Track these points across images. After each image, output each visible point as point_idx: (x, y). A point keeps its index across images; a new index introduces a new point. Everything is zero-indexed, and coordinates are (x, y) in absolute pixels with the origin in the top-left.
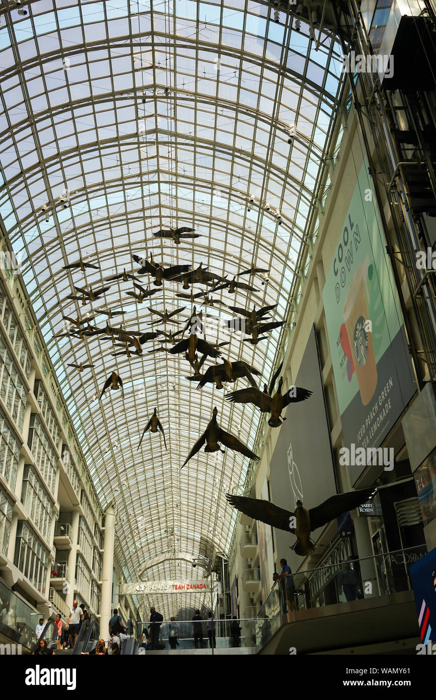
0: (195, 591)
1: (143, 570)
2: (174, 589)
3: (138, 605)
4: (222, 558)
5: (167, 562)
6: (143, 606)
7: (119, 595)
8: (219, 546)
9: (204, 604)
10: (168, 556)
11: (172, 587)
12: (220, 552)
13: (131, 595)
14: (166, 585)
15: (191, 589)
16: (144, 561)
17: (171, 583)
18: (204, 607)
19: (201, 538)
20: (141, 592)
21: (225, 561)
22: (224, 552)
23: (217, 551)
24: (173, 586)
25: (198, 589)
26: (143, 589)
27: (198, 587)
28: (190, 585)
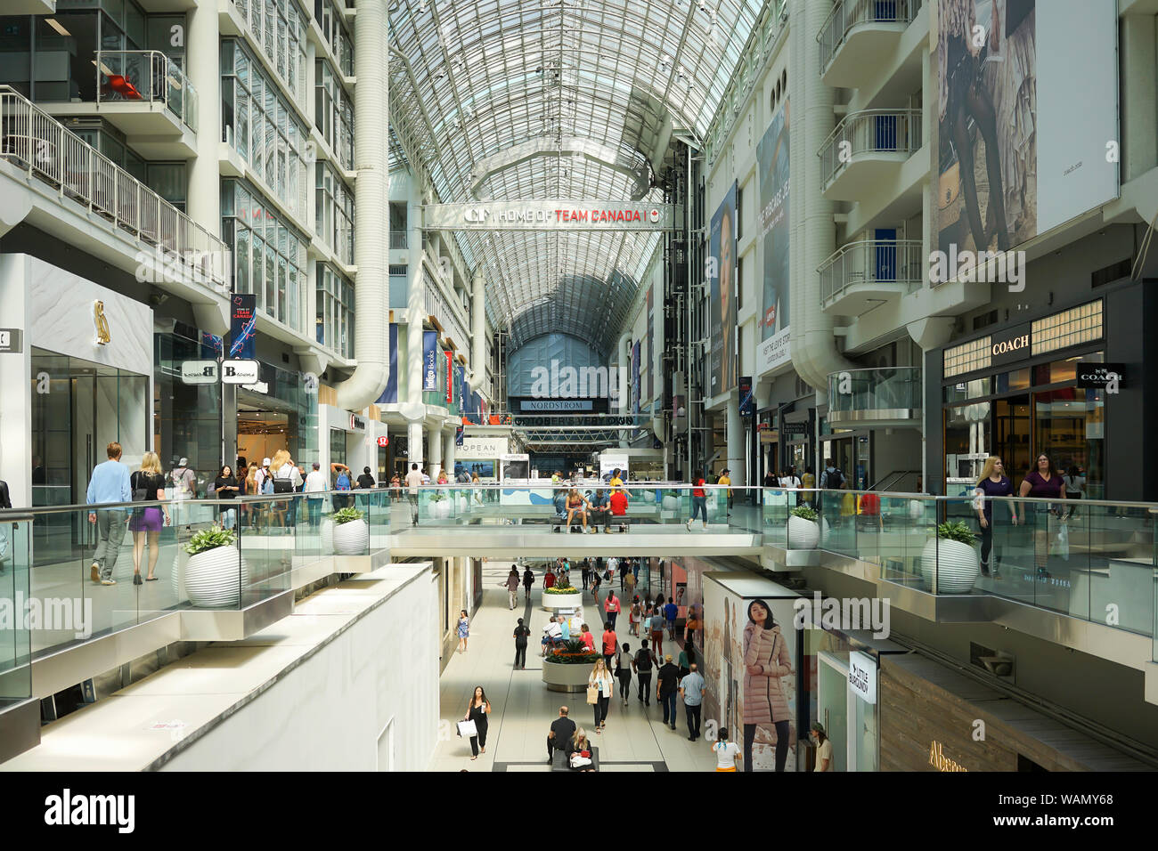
0: (614, 226)
1: (481, 177)
2: (561, 220)
3: (474, 264)
4: (686, 146)
5: (540, 159)
6: (484, 267)
7: (424, 232)
8: (681, 113)
9: (616, 265)
10: (544, 144)
11: (554, 217)
12: (683, 130)
13: (452, 232)
14: (543, 212)
15: (603, 222)
16: (485, 157)
17: (552, 205)
18: (615, 274)
19: (632, 96)
20: (478, 226)
21: (696, 153)
22: (693, 130)
23: (675, 125)
24: (558, 212)
25: (620, 222)
26: (482, 219)
27: (621, 218)
28: (600, 212)
